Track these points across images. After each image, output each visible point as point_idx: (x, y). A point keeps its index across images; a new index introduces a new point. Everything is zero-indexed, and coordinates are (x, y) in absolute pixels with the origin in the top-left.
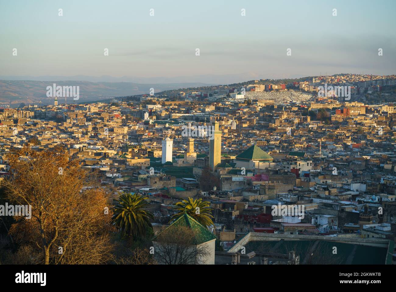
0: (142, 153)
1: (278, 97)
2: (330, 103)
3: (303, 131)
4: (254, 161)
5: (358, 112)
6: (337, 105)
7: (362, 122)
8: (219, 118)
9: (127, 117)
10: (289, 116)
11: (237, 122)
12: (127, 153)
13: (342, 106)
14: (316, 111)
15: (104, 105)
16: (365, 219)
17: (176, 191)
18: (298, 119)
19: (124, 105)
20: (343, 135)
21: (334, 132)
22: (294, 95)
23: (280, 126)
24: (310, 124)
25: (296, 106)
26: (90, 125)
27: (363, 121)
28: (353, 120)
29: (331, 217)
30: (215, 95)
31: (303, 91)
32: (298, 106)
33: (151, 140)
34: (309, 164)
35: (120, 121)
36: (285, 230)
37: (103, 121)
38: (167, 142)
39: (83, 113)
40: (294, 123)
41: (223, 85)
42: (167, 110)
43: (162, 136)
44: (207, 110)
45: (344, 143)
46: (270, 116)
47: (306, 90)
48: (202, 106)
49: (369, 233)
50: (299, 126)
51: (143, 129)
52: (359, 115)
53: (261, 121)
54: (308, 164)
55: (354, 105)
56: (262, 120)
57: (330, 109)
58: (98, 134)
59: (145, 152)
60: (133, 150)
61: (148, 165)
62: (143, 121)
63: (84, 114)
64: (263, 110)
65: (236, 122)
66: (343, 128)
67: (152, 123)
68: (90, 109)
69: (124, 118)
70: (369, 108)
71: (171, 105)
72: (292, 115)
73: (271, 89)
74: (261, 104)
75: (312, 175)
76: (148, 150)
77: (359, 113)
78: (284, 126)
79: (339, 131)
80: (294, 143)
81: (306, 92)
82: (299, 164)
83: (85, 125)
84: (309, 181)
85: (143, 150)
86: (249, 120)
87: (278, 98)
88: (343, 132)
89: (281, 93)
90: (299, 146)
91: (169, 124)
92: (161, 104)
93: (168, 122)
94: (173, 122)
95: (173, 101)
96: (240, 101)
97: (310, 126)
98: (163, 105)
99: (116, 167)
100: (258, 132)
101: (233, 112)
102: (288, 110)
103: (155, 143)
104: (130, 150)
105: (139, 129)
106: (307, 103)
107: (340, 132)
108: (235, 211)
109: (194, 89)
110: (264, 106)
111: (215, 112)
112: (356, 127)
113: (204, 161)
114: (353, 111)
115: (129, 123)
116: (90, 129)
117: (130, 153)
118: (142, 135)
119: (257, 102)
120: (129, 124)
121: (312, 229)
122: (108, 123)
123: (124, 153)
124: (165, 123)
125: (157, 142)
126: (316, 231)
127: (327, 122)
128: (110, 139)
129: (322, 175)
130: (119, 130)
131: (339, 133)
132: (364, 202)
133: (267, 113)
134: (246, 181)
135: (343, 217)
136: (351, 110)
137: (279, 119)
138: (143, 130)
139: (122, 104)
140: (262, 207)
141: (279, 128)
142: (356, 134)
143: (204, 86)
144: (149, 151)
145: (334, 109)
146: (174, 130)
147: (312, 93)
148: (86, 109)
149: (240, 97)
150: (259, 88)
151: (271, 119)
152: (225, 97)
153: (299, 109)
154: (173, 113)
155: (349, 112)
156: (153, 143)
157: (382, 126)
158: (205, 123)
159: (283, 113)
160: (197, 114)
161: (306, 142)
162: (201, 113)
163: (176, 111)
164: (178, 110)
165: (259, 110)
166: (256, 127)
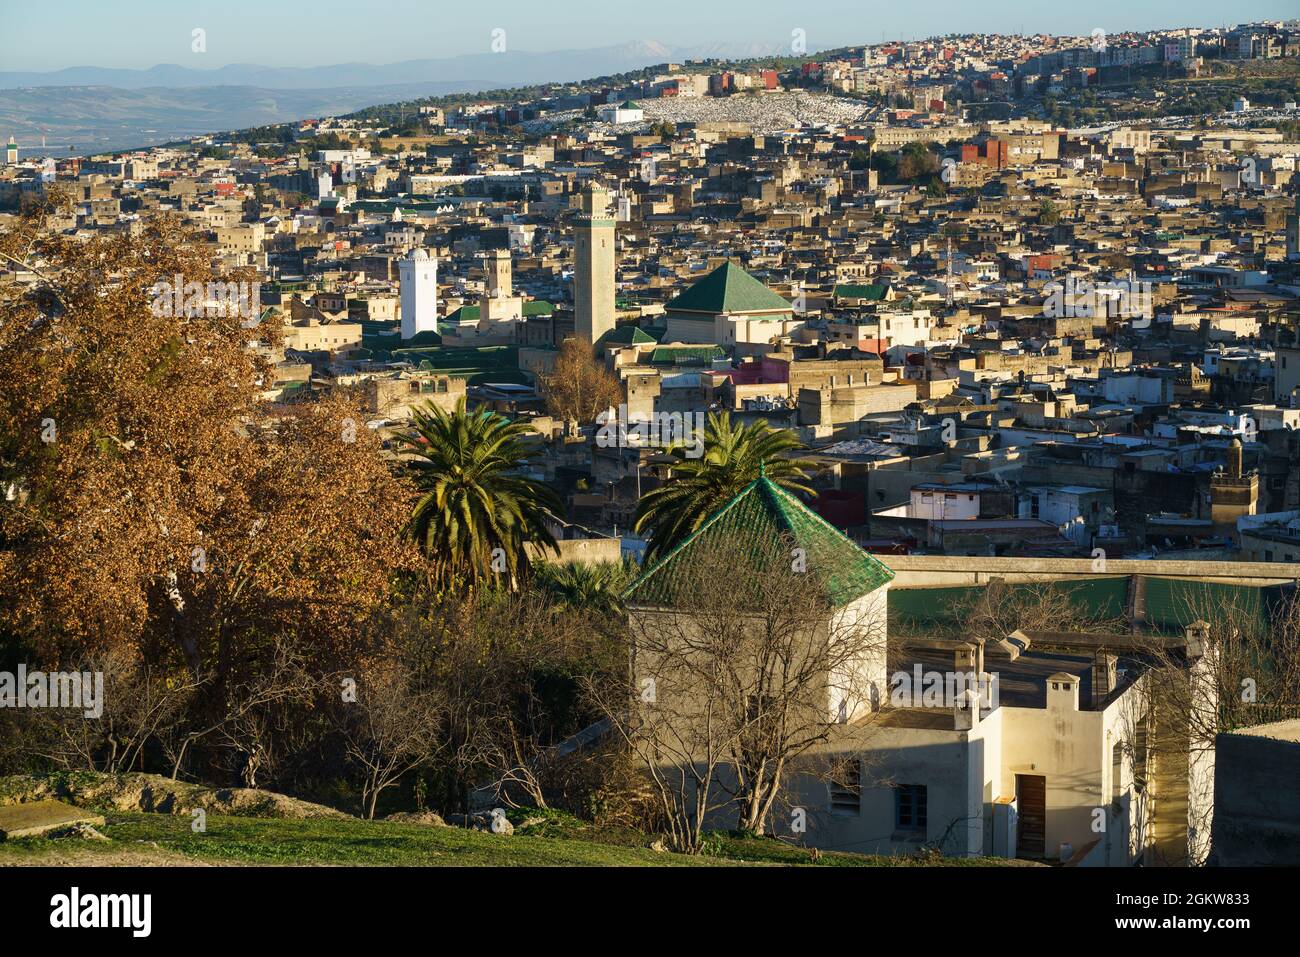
0: (329, 306)
1: (754, 112)
2: (938, 127)
3: (855, 220)
4: (731, 319)
5: (1036, 151)
6: (961, 129)
7: (1052, 184)
8: (570, 184)
9: (258, 190)
10: (805, 171)
11: (635, 197)
12: (277, 307)
13: (980, 134)
14: (896, 153)
15: (177, 155)
18: (838, 181)
19: (243, 151)
20: (995, 228)
21: (963, 220)
22: (807, 107)
23: (779, 207)
24: (877, 197)
25: (826, 139)
26: (135, 221)
27: (1053, 181)
28: (1020, 178)
29: (1089, 495)
30: (543, 112)
31: (838, 92)
32: (836, 138)
33: (347, 266)
35: (235, 204)
37: (180, 208)
38: (418, 265)
39: (108, 182)
40: (824, 194)
42: (392, 164)
43: (382, 250)
44: (528, 160)
45: (1000, 255)
46: (741, 172)
47: (847, 90)
48: (509, 147)
50: (843, 204)
51: (315, 230)
52: (1039, 161)
53: (714, 190)
54: (916, 320)
55: (1019, 129)
56: (716, 186)
57: (941, 146)
59: (338, 303)
60: (297, 296)
62: (316, 203)
63: (113, 187)
64: (715, 154)
65: (630, 196)
66: (989, 207)
67: (345, 209)
68: (131, 171)
69: (250, 194)
70: (1070, 138)
71: (401, 149)
72: (817, 169)
73: (731, 89)
74: (708, 137)
75: (934, 360)
76: (348, 297)
77: (1039, 155)
78: (793, 206)
79: (978, 217)
80: (831, 261)
81: (847, 95)
82: (888, 322)
83: (120, 223)
84: (924, 378)
85: (330, 295)
86: (670, 190)
88: (989, 218)
89: (764, 99)
90: (851, 268)
91: (402, 212)
92: (369, 146)
93: (400, 205)
94: (415, 202)
95: (407, 135)
96: (629, 129)
97: (879, 203)
98: (376, 151)
100: (706, 229)
101: (619, 167)
102: (802, 151)
103: (362, 274)
104: (286, 297)
105: (304, 231)
106: (862, 127)
107: (981, 218)
109: (470, 99)
110: (717, 141)
111: (557, 165)
112: (1034, 200)
113: (551, 326)
114: (1017, 151)
115: (267, 210)
117: (286, 308)
118: (314, 251)
119: (695, 131)
120: (268, 214)
121: (1046, 537)
122: (193, 215)
123: (266, 309)
124: (391, 207)
125: (369, 270)
127: (935, 188)
129: (967, 355)
130: (233, 236)
131: (978, 222)
133: (732, 164)
134: (710, 386)
135: (1134, 491)
136: (1012, 147)
137: (773, 182)
138: (316, 232)
139: (238, 152)
141: (776, 212)
142: (1035, 225)
143: (499, 88)
144: (350, 300)
145: (953, 144)
146: (424, 230)
147: (865, 99)
148: (116, 170)
149: (628, 117)
150: (689, 88)
151: (746, 184)
152: (579, 120)
153: (837, 146)
154: (413, 174)
155: (1005, 152)
156: (356, 275)
157: (1116, 197)
158: (526, 205)
159: (786, 163)
160: (496, 173)
161: (871, 257)
162: (510, 173)
163: (425, 168)
164: (431, 165)
165: (703, 155)
166: (698, 212)
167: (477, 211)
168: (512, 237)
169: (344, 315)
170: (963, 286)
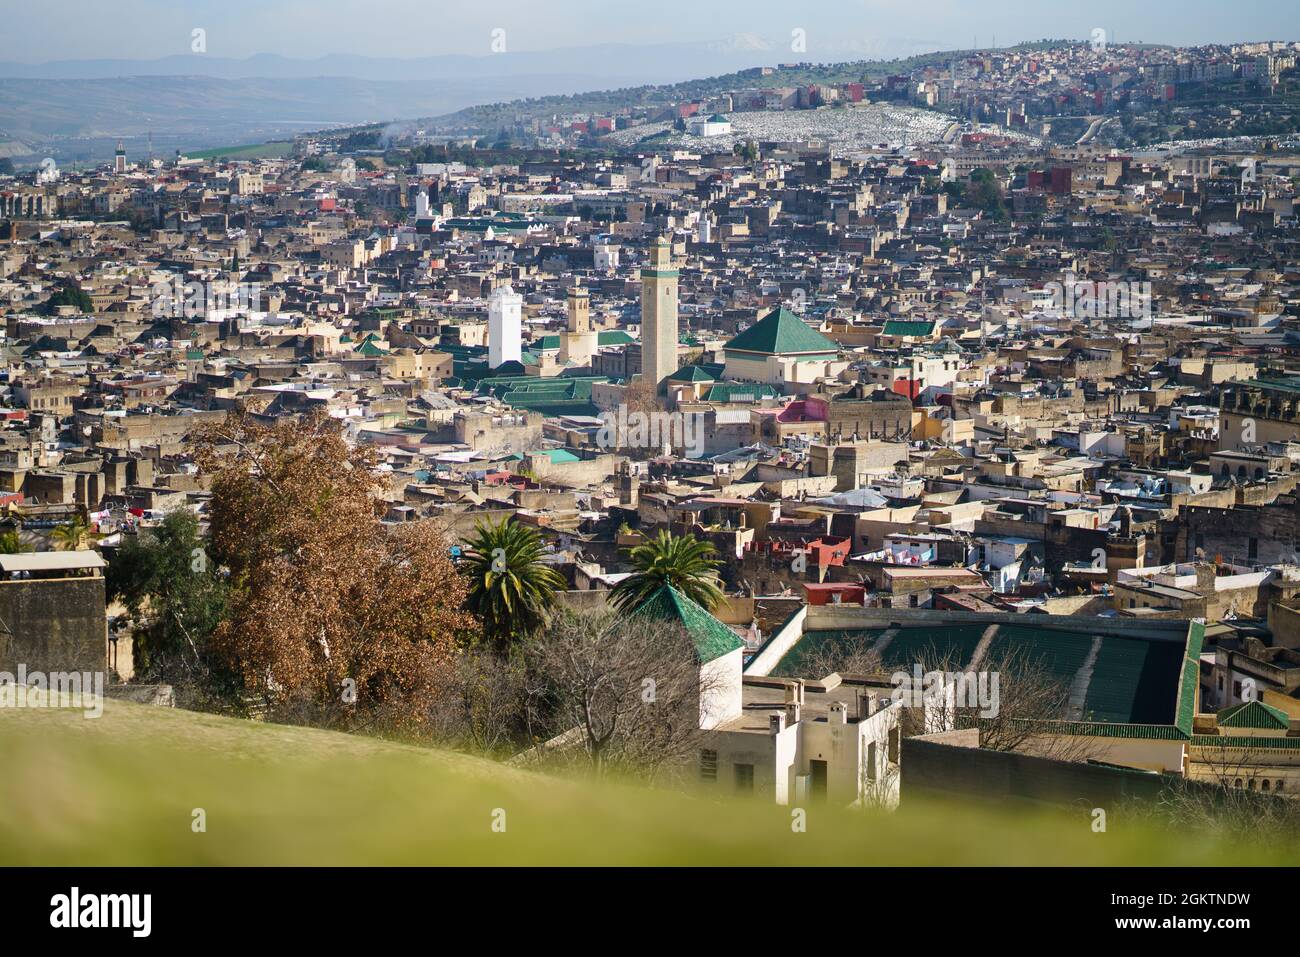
0: (424, 332)
1: (839, 126)
2: (1008, 150)
3: (923, 244)
4: (779, 360)
5: (1099, 178)
6: (1030, 154)
7: (1112, 211)
8: (654, 205)
9: (357, 206)
10: (877, 196)
11: (715, 219)
12: (376, 333)
14: (965, 178)
15: (280, 166)
16: (1123, 550)
17: (553, 463)
18: (908, 205)
20: (1053, 255)
21: (1025, 246)
22: (891, 120)
23: (852, 229)
24: (945, 222)
25: (901, 164)
26: (242, 237)
27: (1113, 208)
28: (1082, 205)
30: (635, 122)
31: (922, 105)
32: (908, 163)
33: (440, 283)
34: (951, 366)
35: (337, 221)
36: (895, 589)
37: (284, 224)
38: (505, 300)
39: (217, 197)
40: (895, 218)
41: (656, 86)
42: (486, 182)
43: (475, 269)
44: (615, 179)
46: (817, 195)
47: (931, 103)
48: (598, 166)
49: (1134, 595)
50: (913, 228)
51: (412, 247)
52: (1102, 186)
53: (791, 213)
54: (946, 363)
55: (1086, 154)
56: (794, 209)
57: (1009, 171)
58: (271, 268)
59: (432, 329)
60: (395, 323)
61: (448, 372)
62: (414, 221)
63: (221, 202)
64: (793, 176)
65: (710, 218)
66: (1051, 233)
67: (441, 227)
68: (238, 185)
69: (350, 210)
70: (1133, 164)
71: (495, 165)
72: (888, 192)
73: (817, 101)
74: (788, 158)
75: (959, 401)
76: (441, 323)
77: (1102, 181)
78: (865, 230)
79: (1039, 243)
80: (897, 287)
81: (931, 109)
82: (921, 365)
83: (227, 238)
84: (949, 417)
85: (425, 322)
86: (748, 213)
87: (840, 132)
88: (1050, 245)
89: (849, 112)
91: (495, 231)
92: (465, 158)
93: (493, 223)
94: (508, 221)
96: (716, 142)
97: (946, 228)
99: (354, 386)
100: (781, 251)
101: (701, 188)
102: (876, 175)
103: (456, 292)
104: (384, 324)
105: (402, 248)
106: (935, 150)
107: (1042, 245)
108: (743, 531)
110: (797, 162)
111: (642, 185)
112: (1093, 227)
113: (622, 359)
114: (1081, 176)
115: (367, 227)
116: (244, 250)
117: (385, 334)
118: (412, 267)
119: (776, 151)
120: (368, 231)
121: (972, 583)
122: (299, 229)
123: (366, 334)
124: (484, 225)
125: (462, 288)
126: (983, 590)
127: (1000, 214)
128: (311, 282)
129: (988, 397)
130: (335, 252)
131: (1038, 248)
132: (1121, 498)
133: (808, 188)
134: (758, 423)
135: (1061, 543)
136: (1076, 173)
137: (847, 206)
139: (339, 164)
140: (823, 516)
141: (847, 235)
142: (1092, 251)
144: (443, 327)
145: (1021, 169)
146: (513, 249)
148: (223, 183)
149: (717, 132)
150: (777, 100)
151: (821, 207)
152: (669, 132)
153: (908, 172)
154: (506, 192)
155: (1069, 179)
156: (449, 293)
157: (1173, 224)
158: (612, 225)
159: (859, 188)
160: (584, 192)
161: (934, 283)
162: (597, 192)
163: (518, 186)
164: (522, 183)
165: (782, 176)
166: (774, 234)
167: (566, 230)
168: (597, 258)
169: (436, 340)
170: (1016, 314)
